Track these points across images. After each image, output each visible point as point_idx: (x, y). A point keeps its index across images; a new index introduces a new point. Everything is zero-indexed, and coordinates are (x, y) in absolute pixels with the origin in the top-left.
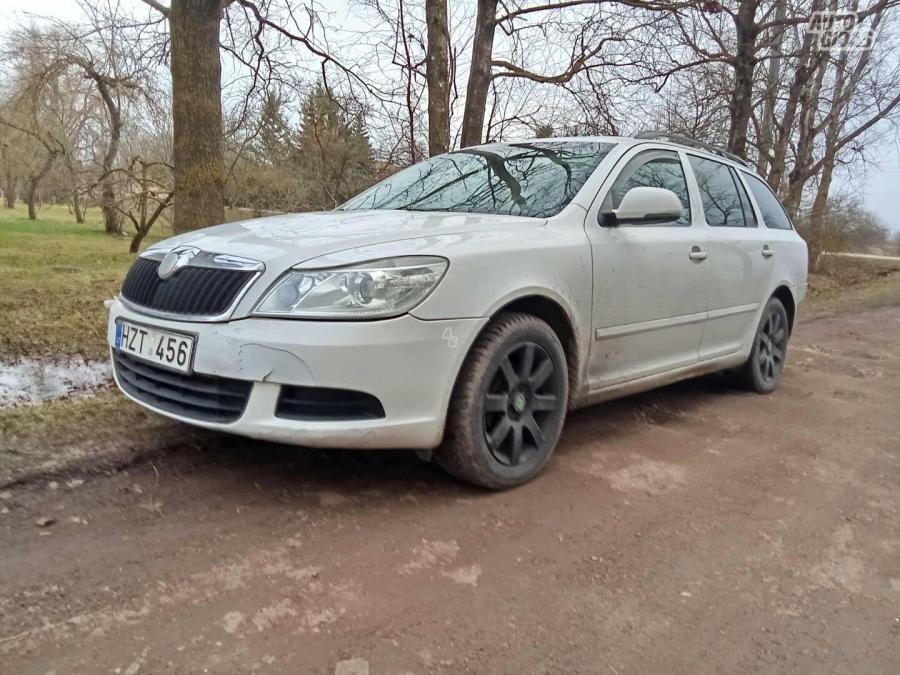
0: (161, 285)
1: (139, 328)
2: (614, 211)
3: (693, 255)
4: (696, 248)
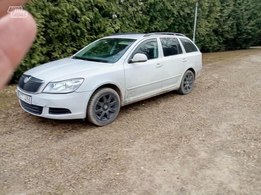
0: (25, 85)
1: (22, 94)
2: (132, 59)
3: (157, 66)
4: (158, 64)
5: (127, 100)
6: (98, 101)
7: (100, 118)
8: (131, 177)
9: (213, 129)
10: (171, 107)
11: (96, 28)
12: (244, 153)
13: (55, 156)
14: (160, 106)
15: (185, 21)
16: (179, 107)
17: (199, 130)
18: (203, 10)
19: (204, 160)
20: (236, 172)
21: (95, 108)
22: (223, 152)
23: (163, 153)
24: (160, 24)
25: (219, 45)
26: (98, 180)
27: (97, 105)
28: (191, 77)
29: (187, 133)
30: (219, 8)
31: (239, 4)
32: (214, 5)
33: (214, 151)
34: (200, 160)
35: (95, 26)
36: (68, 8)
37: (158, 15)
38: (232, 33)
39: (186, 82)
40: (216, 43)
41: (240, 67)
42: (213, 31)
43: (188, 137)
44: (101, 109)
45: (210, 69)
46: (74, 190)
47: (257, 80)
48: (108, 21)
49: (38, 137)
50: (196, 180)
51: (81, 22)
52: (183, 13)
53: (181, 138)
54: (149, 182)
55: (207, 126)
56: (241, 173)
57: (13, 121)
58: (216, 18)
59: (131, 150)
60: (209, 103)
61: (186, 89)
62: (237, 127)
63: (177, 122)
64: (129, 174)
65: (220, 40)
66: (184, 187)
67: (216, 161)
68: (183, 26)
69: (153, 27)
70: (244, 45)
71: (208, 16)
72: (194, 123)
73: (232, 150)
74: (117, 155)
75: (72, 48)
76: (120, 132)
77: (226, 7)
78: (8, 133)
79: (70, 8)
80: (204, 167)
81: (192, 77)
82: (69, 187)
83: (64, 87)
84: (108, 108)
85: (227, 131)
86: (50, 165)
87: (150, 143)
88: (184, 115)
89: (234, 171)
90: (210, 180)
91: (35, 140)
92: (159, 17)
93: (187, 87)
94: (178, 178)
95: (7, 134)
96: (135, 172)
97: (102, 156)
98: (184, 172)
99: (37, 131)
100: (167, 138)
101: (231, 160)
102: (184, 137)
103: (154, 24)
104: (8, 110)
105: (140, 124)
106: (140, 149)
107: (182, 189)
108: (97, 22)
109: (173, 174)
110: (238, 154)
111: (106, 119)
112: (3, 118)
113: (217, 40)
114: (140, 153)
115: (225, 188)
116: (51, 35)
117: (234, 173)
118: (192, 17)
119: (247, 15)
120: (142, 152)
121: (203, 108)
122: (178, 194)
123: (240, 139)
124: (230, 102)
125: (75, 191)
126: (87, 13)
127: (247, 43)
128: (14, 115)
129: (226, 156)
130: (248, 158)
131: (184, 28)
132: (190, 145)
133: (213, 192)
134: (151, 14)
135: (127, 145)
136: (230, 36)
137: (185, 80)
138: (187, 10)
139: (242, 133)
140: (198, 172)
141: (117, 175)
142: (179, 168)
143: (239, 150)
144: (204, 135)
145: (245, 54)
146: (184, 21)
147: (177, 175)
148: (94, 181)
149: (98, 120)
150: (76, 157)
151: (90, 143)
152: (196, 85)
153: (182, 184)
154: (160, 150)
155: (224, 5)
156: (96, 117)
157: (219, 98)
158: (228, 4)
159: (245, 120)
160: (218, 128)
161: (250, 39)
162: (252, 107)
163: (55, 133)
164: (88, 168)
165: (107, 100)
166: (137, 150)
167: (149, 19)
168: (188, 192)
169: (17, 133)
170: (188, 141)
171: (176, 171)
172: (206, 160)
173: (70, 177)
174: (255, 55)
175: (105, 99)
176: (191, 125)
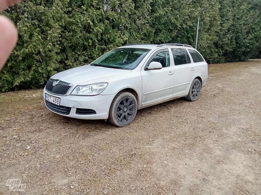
0: (54, 88)
1: (50, 96)
2: (148, 67)
3: (169, 74)
4: (170, 72)
5: (143, 103)
6: (119, 104)
7: (120, 120)
8: (157, 169)
9: (224, 131)
10: (181, 112)
11: (106, 39)
12: (255, 151)
13: (86, 151)
14: (171, 111)
15: (188, 34)
16: (190, 112)
17: (211, 132)
18: (204, 24)
19: (219, 156)
20: (250, 167)
21: (116, 110)
22: (236, 150)
23: (182, 150)
24: (164, 36)
25: (219, 57)
26: (129, 171)
27: (118, 108)
28: (198, 85)
29: (201, 134)
30: (219, 23)
31: (238, 19)
32: (215, 19)
33: (228, 150)
34: (216, 157)
35: (105, 37)
36: (82, 20)
37: (162, 28)
38: (231, 46)
39: (193, 90)
40: (216, 55)
41: (241, 78)
42: (213, 44)
43: (202, 138)
44: (121, 111)
45: (212, 79)
46: (109, 178)
47: (259, 89)
48: (117, 32)
49: (65, 135)
50: (215, 173)
51: (93, 32)
52: (186, 26)
53: (196, 139)
54: (174, 173)
55: (218, 129)
56: (254, 168)
57: (39, 122)
58: (216, 32)
59: (152, 147)
60: (216, 109)
61: (194, 96)
62: (246, 131)
63: (190, 125)
64: (155, 167)
65: (220, 52)
66: (206, 177)
67: (230, 158)
68: (185, 38)
69: (158, 39)
70: (243, 57)
71: (209, 29)
72: (205, 126)
73: (243, 149)
74: (140, 151)
75: (83, 57)
76: (139, 132)
77: (226, 21)
78: (38, 131)
79: (84, 20)
80: (221, 163)
81: (200, 85)
82: (104, 176)
83: (90, 90)
84: (127, 110)
85: (237, 133)
86: (83, 158)
87: (169, 142)
88: (195, 119)
89: (248, 166)
90: (228, 173)
91: (64, 138)
92: (163, 30)
93: (195, 94)
94: (199, 171)
95: (36, 132)
96: (159, 165)
97: (128, 152)
98: (203, 166)
99: (63, 130)
100: (183, 138)
101: (244, 157)
102: (198, 138)
103: (159, 36)
104: (31, 112)
105: (156, 126)
106: (160, 147)
107: (205, 179)
108: (107, 33)
109: (194, 167)
110: (250, 153)
111: (125, 120)
112: (29, 119)
113: (217, 52)
114: (161, 150)
115: (242, 179)
116: (65, 44)
117: (249, 168)
118: (194, 30)
119: (246, 29)
120: (163, 149)
121: (212, 113)
122: (201, 183)
123: (249, 140)
124: (236, 109)
125: (111, 179)
126: (98, 24)
127: (245, 56)
128: (39, 117)
129: (239, 154)
130: (259, 156)
131: (186, 40)
132: (206, 144)
133: (231, 182)
134: (156, 27)
135: (148, 144)
136: (229, 49)
137: (193, 88)
138: (189, 23)
139: (251, 135)
140: (216, 166)
141: (145, 167)
142: (199, 163)
143: (250, 149)
144: (216, 136)
145: (244, 66)
146: (186, 33)
147: (198, 168)
148: (125, 171)
149: (118, 121)
150: (105, 152)
151: (114, 140)
152: (202, 93)
153: (204, 175)
154: (178, 148)
155: (224, 19)
156: (117, 118)
157: (225, 105)
158: (227, 18)
159: (252, 125)
160: (228, 131)
161: (248, 52)
162: (257, 113)
163: (80, 132)
164: (118, 161)
165: (127, 103)
166: (157, 148)
167: (154, 32)
168: (210, 181)
169: (46, 132)
170: (203, 141)
171: (196, 165)
172: (222, 157)
173: (103, 168)
174: (255, 67)
175: (125, 103)
176: (204, 128)
